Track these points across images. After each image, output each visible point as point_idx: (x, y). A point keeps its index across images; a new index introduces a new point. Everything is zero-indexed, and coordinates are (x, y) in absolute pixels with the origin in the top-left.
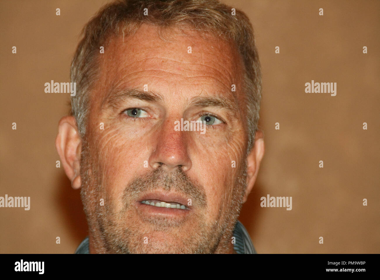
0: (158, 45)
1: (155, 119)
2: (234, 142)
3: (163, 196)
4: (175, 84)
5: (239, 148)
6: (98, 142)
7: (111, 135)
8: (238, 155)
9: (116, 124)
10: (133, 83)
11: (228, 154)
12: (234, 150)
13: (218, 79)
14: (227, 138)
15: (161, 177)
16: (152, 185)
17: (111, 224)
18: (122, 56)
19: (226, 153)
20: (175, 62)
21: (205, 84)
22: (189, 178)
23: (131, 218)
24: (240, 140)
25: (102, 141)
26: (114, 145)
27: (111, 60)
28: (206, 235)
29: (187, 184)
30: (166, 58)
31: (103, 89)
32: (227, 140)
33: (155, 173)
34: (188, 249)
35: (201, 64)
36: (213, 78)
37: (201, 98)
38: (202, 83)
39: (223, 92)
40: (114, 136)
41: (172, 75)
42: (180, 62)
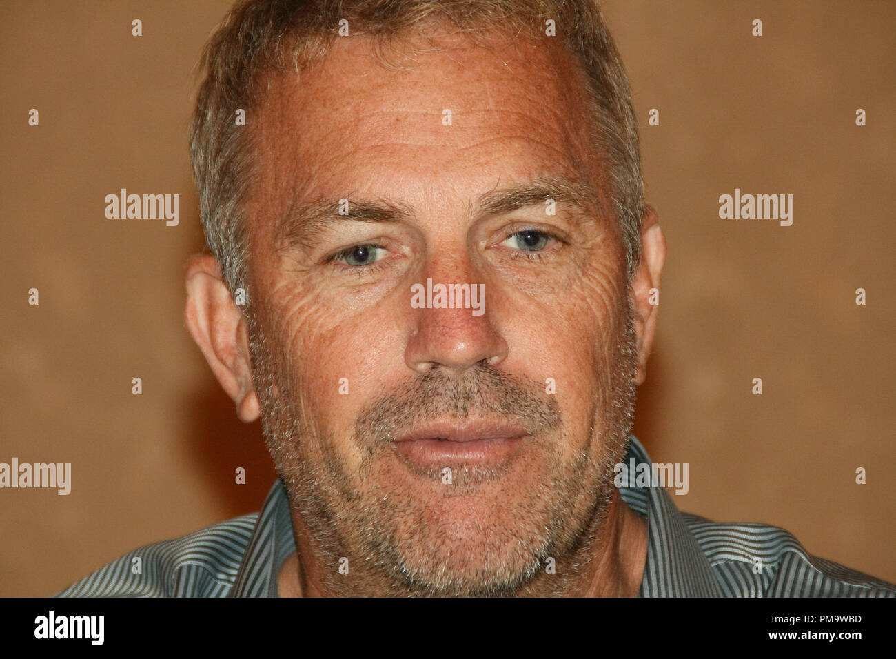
0: (379, 81)
1: (404, 256)
2: (595, 270)
3: (454, 431)
4: (435, 173)
5: (610, 282)
6: (281, 326)
7: (306, 308)
8: (610, 299)
9: (312, 282)
10: (338, 184)
11: (587, 303)
12: (598, 290)
13: (532, 137)
14: (579, 267)
15: (441, 390)
18: (301, 120)
19: (583, 299)
20: (426, 115)
21: (504, 156)
22: (509, 377)
23: (388, 472)
24: (608, 263)
25: (288, 324)
26: (315, 331)
28: (563, 485)
29: (506, 393)
30: (404, 109)
31: (272, 200)
32: (579, 272)
33: (425, 384)
34: (528, 527)
35: (488, 108)
36: (520, 137)
37: (500, 193)
38: (497, 155)
39: (548, 167)
40: (313, 309)
41: (425, 150)
42: (436, 113)
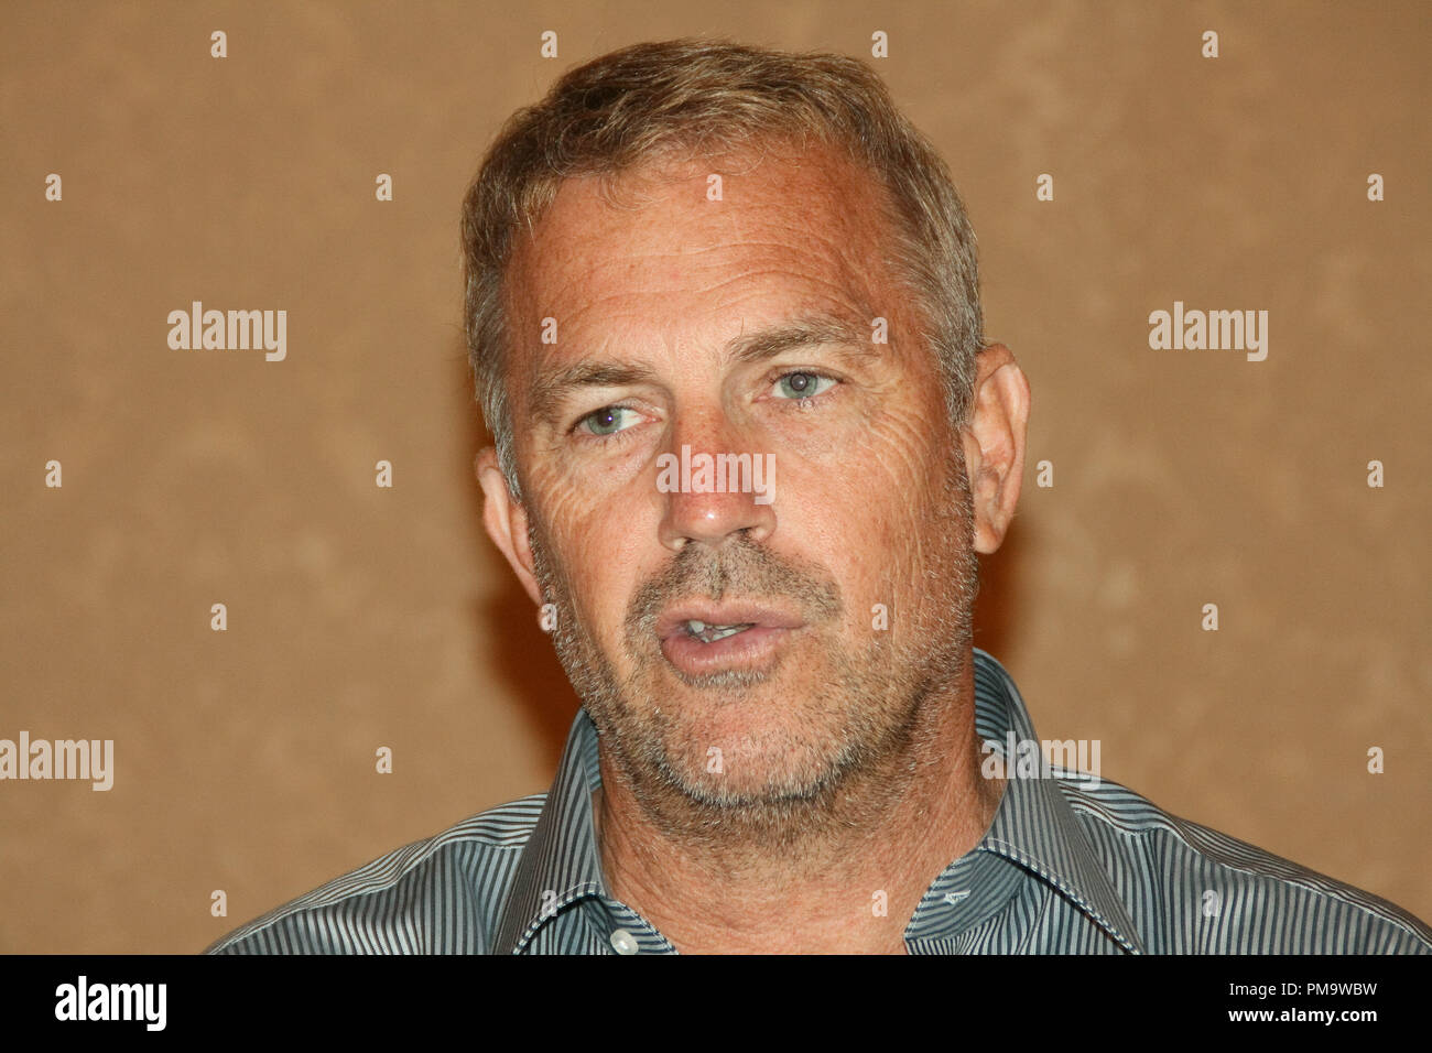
0: (613, 225)
1: (660, 420)
2: (889, 418)
4: (675, 322)
7: (561, 493)
11: (877, 460)
14: (866, 416)
15: (695, 567)
19: (871, 456)
20: (663, 258)
21: (754, 296)
25: (546, 513)
30: (639, 254)
33: (682, 562)
35: (734, 243)
36: (774, 272)
37: (750, 339)
38: (745, 296)
39: (811, 304)
42: (676, 254)
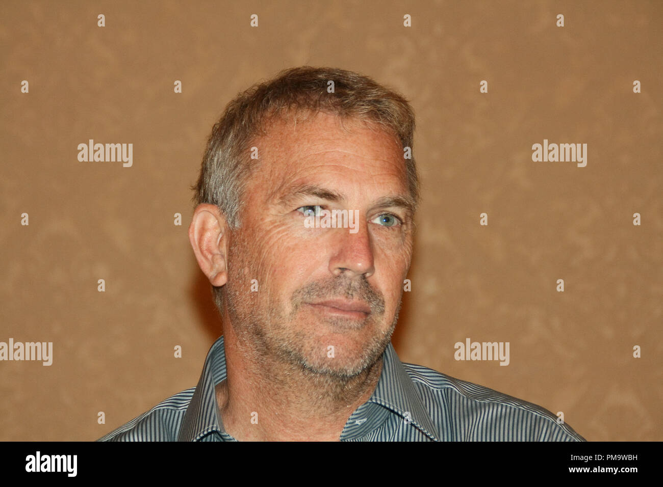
3: (345, 304)
7: (280, 233)
9: (287, 221)
10: (312, 179)
13: (400, 177)
16: (333, 292)
17: (277, 327)
20: (358, 156)
21: (390, 182)
26: (285, 244)
27: (277, 150)
30: (348, 152)
33: (335, 280)
35: (384, 160)
36: (396, 176)
37: (387, 199)
38: (387, 181)
39: (405, 191)
41: (356, 172)
42: (363, 157)
